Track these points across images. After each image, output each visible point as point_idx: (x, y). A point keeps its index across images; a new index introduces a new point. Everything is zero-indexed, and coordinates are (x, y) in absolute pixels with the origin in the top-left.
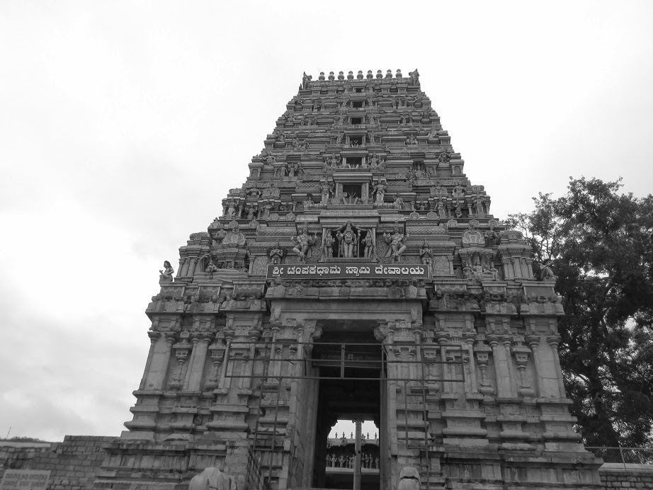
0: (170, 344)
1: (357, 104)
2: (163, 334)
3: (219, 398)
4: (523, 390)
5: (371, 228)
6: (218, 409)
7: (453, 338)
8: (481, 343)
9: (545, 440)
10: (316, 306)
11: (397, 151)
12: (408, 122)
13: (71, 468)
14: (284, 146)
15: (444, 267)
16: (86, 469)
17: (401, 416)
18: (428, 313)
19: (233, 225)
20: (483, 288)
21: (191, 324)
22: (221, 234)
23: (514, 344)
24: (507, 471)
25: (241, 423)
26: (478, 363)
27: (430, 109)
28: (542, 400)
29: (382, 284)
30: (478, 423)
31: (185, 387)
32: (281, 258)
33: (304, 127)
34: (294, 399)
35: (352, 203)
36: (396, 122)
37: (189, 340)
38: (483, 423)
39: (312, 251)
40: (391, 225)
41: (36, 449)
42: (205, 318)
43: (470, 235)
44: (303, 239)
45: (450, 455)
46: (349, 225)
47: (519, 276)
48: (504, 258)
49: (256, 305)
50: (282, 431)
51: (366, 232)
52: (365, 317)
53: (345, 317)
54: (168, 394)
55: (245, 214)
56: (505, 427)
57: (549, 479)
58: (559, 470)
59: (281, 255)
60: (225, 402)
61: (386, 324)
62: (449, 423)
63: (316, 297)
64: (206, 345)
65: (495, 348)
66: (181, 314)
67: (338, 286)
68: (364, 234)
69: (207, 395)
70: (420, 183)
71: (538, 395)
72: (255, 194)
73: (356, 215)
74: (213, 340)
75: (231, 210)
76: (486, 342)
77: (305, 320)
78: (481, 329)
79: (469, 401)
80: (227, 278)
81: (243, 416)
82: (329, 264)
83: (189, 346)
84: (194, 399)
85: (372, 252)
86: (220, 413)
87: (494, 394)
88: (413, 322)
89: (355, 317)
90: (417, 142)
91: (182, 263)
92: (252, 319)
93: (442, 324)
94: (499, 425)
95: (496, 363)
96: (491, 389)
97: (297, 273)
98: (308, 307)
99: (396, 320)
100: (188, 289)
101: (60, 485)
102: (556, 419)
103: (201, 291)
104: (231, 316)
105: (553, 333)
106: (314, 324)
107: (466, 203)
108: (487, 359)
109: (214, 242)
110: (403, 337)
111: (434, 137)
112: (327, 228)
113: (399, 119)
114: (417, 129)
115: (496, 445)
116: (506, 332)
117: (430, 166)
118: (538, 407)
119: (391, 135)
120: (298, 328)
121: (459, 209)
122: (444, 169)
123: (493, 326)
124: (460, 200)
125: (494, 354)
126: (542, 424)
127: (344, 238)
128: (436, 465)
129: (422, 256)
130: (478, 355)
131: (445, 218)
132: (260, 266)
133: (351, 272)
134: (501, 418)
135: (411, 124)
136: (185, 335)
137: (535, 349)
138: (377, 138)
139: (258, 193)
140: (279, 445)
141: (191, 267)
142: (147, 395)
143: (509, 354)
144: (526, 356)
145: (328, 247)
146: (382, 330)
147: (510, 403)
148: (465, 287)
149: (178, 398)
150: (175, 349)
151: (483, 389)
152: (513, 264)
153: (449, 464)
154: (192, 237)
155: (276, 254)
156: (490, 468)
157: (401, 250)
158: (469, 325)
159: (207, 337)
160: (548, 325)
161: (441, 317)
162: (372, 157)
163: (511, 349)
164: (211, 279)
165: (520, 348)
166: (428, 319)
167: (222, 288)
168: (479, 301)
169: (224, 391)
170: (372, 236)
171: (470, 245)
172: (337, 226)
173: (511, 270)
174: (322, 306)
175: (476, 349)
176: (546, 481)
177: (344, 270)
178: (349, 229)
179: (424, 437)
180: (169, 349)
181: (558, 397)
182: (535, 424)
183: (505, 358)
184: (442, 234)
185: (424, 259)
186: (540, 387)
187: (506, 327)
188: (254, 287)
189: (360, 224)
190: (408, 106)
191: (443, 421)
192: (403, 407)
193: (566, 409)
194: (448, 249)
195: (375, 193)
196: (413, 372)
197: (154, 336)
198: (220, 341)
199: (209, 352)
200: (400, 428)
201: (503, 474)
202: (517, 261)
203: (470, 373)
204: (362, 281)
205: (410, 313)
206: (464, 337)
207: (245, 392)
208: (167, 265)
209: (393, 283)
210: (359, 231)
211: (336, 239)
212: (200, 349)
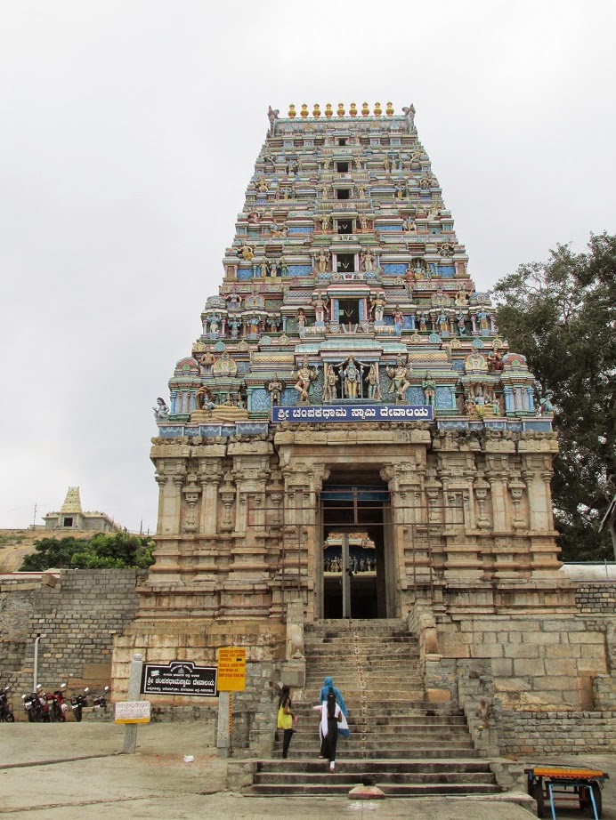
0: (179, 489)
1: (343, 168)
2: (170, 478)
3: (237, 541)
4: (516, 524)
5: (373, 363)
6: (240, 551)
7: (455, 476)
8: (480, 480)
9: (531, 569)
10: (324, 451)
11: (392, 241)
12: (404, 195)
13: (77, 601)
14: (259, 230)
15: (446, 400)
16: (92, 602)
17: (407, 554)
18: (431, 452)
19: (219, 347)
20: (484, 424)
21: (197, 466)
22: (208, 357)
23: (511, 479)
24: (498, 597)
25: (260, 563)
26: (477, 499)
27: (429, 175)
28: (532, 534)
29: (387, 426)
30: (475, 556)
31: (201, 531)
32: (280, 391)
33: (281, 202)
34: (311, 542)
35: (353, 331)
36: (390, 194)
37: (198, 483)
38: (479, 555)
39: (314, 386)
40: (394, 357)
41: (18, 580)
42: (210, 461)
43: (473, 360)
44: (304, 375)
45: (450, 586)
46: (351, 360)
47: (520, 408)
48: (506, 388)
49: (262, 448)
50: (303, 571)
51: (369, 368)
52: (372, 460)
53: (352, 460)
54: (186, 537)
55: (229, 328)
56: (498, 558)
57: (532, 601)
58: (542, 594)
59: (280, 389)
60: (244, 544)
61: (392, 466)
62: (450, 556)
63: (325, 443)
64: (215, 488)
65: (492, 485)
66: (186, 458)
67: (344, 430)
68: (367, 370)
69: (226, 537)
70: (420, 286)
71: (528, 528)
72: (235, 301)
73: (358, 347)
74: (221, 482)
75: (214, 326)
76: (486, 479)
77: (315, 464)
78: (480, 466)
79: (468, 536)
80: (226, 416)
81: (262, 557)
82: (335, 406)
83: (199, 490)
84: (213, 542)
85: (376, 390)
86: (240, 555)
87: (491, 528)
88: (418, 465)
89: (363, 460)
90: (415, 227)
91: (173, 398)
92: (260, 462)
93: (444, 462)
94: (493, 556)
95: (493, 499)
96: (488, 524)
97: (303, 416)
98: (317, 452)
99: (402, 463)
100: (187, 428)
101: (72, 619)
102: (543, 550)
103: (202, 431)
104: (239, 459)
105: (547, 469)
106: (323, 468)
107: (469, 315)
108: (485, 495)
109: (202, 368)
110: (409, 479)
111: (436, 219)
112: (329, 363)
113: (394, 190)
114: (415, 206)
115: (490, 574)
116: (504, 469)
117: (432, 263)
118: (528, 539)
119: (386, 217)
120: (308, 473)
121: (462, 322)
122: (447, 265)
123: (492, 463)
124: (463, 309)
125: (492, 490)
126: (531, 555)
127: (347, 376)
128: (439, 595)
129: (425, 389)
130: (477, 491)
131: (447, 336)
132: (259, 401)
133: (357, 415)
134: (495, 551)
135: (407, 199)
136: (192, 478)
137: (529, 484)
138: (369, 221)
139: (238, 300)
140: (305, 584)
141: (185, 402)
142: (167, 540)
143: (506, 490)
144: (521, 491)
145: (331, 386)
146: (388, 472)
147: (503, 536)
148: (467, 424)
149: (196, 541)
150: (185, 494)
151: (481, 523)
152: (514, 394)
153: (450, 593)
154: (179, 365)
155: (275, 388)
156: (484, 595)
157: (405, 387)
158: (470, 463)
159: (216, 480)
160: (543, 461)
161: (443, 456)
162: (366, 253)
163: (507, 485)
164: (210, 417)
165: (516, 484)
166: (431, 457)
167: (223, 427)
168: (480, 439)
169: (241, 534)
170: (375, 373)
171: (472, 372)
172: (338, 360)
173: (512, 401)
174: (330, 450)
175: (475, 486)
176: (530, 604)
177: (349, 412)
178: (351, 365)
179: (428, 572)
180: (179, 493)
181: (546, 529)
182: (525, 554)
183: (502, 494)
184: (444, 361)
185: (426, 392)
186: (532, 520)
187: (505, 464)
188: (258, 427)
189: (362, 358)
190: (403, 168)
191: (445, 555)
192: (410, 546)
193: (553, 540)
194: (451, 380)
195: (374, 309)
196: (418, 516)
197: (162, 481)
198: (229, 484)
199: (220, 495)
200: (407, 565)
201: (494, 599)
202: (518, 391)
203: (469, 510)
204: (367, 424)
205: (414, 456)
206: (465, 475)
207: (262, 534)
208: (162, 402)
209: (398, 425)
210: (362, 367)
211: (339, 377)
212: (210, 492)
